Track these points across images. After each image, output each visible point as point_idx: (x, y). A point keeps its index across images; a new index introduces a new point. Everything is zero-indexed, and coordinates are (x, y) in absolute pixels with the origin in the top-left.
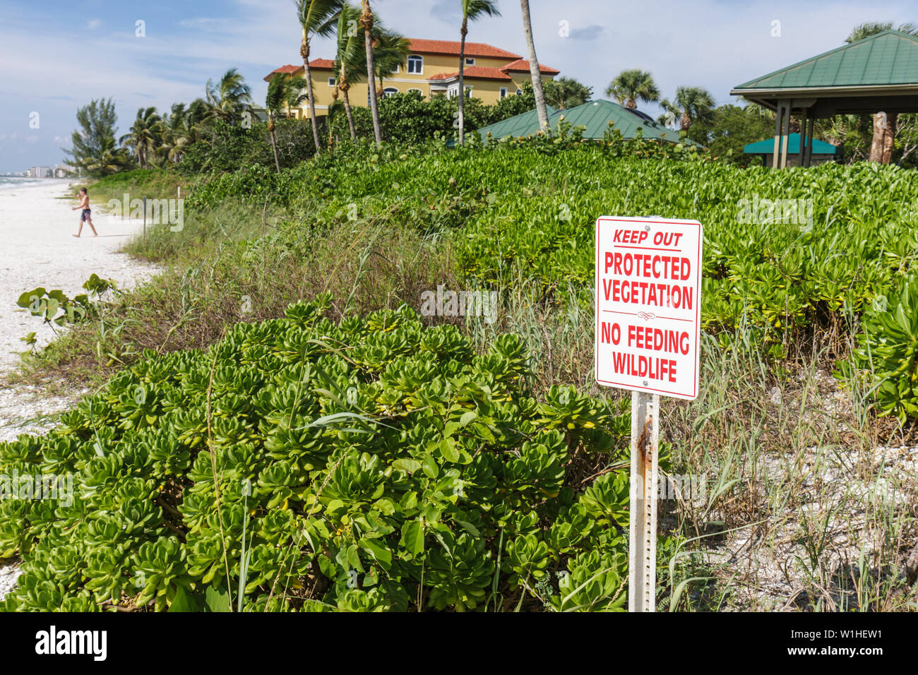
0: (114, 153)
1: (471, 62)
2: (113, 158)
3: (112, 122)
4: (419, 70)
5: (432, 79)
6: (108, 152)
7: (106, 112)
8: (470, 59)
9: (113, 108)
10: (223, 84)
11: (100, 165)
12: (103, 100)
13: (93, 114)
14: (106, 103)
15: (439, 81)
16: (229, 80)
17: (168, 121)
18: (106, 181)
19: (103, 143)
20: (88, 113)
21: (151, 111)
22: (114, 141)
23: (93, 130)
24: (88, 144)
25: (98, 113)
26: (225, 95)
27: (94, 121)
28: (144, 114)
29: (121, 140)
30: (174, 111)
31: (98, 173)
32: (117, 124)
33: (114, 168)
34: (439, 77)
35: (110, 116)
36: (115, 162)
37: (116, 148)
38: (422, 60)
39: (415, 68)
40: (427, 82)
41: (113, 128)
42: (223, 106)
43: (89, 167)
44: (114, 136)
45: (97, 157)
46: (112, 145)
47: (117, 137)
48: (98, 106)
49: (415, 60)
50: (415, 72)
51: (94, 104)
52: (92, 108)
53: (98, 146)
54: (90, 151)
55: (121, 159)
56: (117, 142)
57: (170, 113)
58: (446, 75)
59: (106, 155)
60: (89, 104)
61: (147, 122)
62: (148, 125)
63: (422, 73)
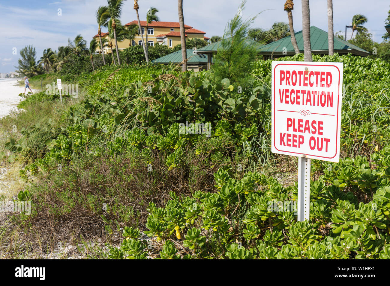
0: (35, 67)
1: (173, 30)
2: (35, 69)
3: (34, 55)
4: (152, 33)
5: (157, 37)
6: (33, 67)
7: (31, 51)
8: (172, 29)
9: (35, 49)
10: (76, 41)
11: (30, 72)
12: (30, 46)
13: (26, 52)
14: (31, 48)
15: (160, 37)
16: (78, 38)
17: (57, 54)
18: (32, 79)
19: (31, 64)
20: (24, 52)
21: (49, 50)
22: (35, 62)
23: (26, 58)
24: (25, 64)
25: (28, 52)
26: (77, 45)
27: (27, 55)
28: (46, 52)
29: (38, 62)
30: (59, 50)
31: (29, 76)
32: (36, 55)
33: (36, 73)
34: (160, 36)
35: (33, 53)
36: (36, 71)
37: (36, 65)
38: (153, 30)
39: (151, 32)
40: (156, 38)
41: (35, 57)
42: (77, 49)
43: (25, 73)
44: (35, 61)
45: (28, 69)
46: (34, 64)
47: (36, 61)
48: (28, 49)
49: (151, 30)
50: (151, 34)
51: (26, 48)
52: (26, 50)
53: (29, 65)
54: (25, 67)
55: (38, 70)
56: (36, 63)
57: (58, 51)
58: (163, 35)
59: (32, 69)
60: (24, 48)
61: (48, 55)
62: (49, 56)
63: (153, 34)
